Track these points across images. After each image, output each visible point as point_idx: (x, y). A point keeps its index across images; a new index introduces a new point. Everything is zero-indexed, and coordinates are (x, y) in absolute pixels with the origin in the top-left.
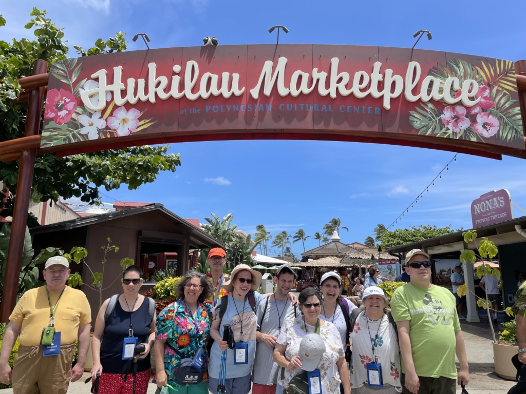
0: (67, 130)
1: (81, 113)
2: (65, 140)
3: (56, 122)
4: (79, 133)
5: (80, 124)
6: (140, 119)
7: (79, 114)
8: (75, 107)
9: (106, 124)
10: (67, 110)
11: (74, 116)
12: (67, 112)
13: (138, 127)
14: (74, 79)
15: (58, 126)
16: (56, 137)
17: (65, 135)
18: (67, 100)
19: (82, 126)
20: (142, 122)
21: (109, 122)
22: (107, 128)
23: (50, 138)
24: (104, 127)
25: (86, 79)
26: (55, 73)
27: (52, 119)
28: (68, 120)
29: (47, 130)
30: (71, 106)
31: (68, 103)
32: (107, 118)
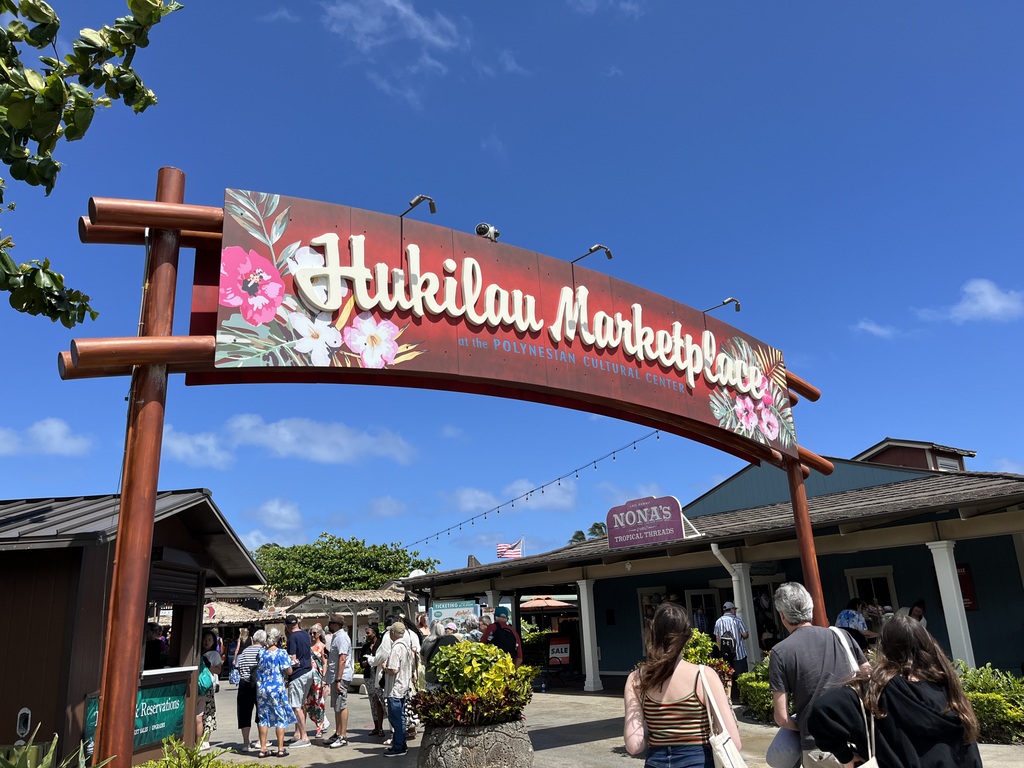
0: (269, 337)
1: (295, 309)
2: (265, 358)
3: (245, 317)
4: (292, 349)
5: (294, 330)
6: (400, 342)
7: (292, 311)
8: (281, 294)
9: (343, 339)
10: (266, 296)
11: (281, 311)
12: (267, 302)
13: (398, 356)
14: (276, 237)
15: (249, 326)
16: (246, 349)
17: (266, 348)
18: (266, 277)
19: (299, 336)
20: (403, 348)
21: (347, 338)
22: (344, 347)
23: (235, 350)
24: (338, 345)
25: (299, 243)
26: (236, 214)
27: (236, 310)
28: (269, 317)
29: (229, 331)
30: (273, 289)
31: (267, 283)
32: (343, 328)
